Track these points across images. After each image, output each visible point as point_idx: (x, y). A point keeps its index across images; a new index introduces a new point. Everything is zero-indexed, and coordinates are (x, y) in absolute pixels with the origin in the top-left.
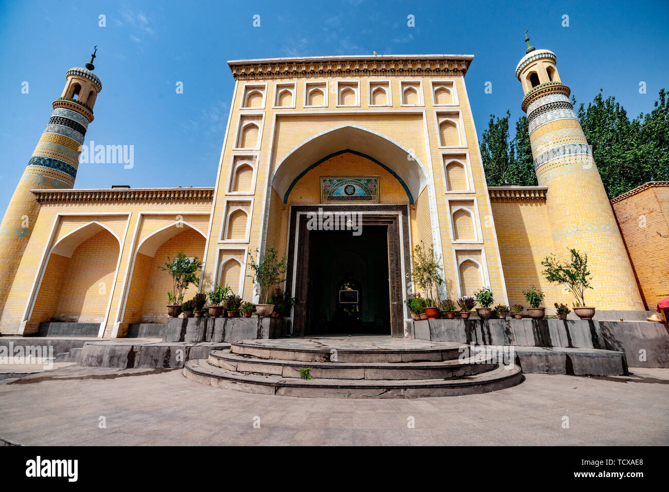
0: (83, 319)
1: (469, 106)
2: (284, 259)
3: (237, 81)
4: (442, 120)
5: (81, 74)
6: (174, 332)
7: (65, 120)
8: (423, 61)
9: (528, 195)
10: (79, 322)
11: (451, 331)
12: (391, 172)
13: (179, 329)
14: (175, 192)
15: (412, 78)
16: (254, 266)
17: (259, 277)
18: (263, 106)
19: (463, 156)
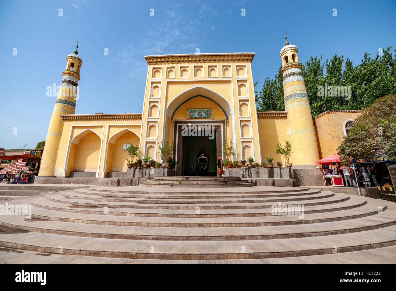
0: (87, 170)
1: (252, 77)
2: (172, 145)
3: (149, 65)
4: (240, 83)
5: (74, 58)
6: (131, 174)
7: (69, 81)
8: (232, 56)
9: (279, 116)
10: (85, 172)
11: (237, 173)
12: (219, 105)
13: (133, 173)
14: (123, 115)
15: (227, 63)
16: (160, 148)
17: (162, 153)
18: (161, 78)
19: (248, 100)
